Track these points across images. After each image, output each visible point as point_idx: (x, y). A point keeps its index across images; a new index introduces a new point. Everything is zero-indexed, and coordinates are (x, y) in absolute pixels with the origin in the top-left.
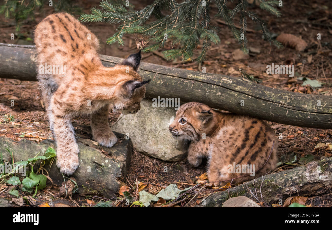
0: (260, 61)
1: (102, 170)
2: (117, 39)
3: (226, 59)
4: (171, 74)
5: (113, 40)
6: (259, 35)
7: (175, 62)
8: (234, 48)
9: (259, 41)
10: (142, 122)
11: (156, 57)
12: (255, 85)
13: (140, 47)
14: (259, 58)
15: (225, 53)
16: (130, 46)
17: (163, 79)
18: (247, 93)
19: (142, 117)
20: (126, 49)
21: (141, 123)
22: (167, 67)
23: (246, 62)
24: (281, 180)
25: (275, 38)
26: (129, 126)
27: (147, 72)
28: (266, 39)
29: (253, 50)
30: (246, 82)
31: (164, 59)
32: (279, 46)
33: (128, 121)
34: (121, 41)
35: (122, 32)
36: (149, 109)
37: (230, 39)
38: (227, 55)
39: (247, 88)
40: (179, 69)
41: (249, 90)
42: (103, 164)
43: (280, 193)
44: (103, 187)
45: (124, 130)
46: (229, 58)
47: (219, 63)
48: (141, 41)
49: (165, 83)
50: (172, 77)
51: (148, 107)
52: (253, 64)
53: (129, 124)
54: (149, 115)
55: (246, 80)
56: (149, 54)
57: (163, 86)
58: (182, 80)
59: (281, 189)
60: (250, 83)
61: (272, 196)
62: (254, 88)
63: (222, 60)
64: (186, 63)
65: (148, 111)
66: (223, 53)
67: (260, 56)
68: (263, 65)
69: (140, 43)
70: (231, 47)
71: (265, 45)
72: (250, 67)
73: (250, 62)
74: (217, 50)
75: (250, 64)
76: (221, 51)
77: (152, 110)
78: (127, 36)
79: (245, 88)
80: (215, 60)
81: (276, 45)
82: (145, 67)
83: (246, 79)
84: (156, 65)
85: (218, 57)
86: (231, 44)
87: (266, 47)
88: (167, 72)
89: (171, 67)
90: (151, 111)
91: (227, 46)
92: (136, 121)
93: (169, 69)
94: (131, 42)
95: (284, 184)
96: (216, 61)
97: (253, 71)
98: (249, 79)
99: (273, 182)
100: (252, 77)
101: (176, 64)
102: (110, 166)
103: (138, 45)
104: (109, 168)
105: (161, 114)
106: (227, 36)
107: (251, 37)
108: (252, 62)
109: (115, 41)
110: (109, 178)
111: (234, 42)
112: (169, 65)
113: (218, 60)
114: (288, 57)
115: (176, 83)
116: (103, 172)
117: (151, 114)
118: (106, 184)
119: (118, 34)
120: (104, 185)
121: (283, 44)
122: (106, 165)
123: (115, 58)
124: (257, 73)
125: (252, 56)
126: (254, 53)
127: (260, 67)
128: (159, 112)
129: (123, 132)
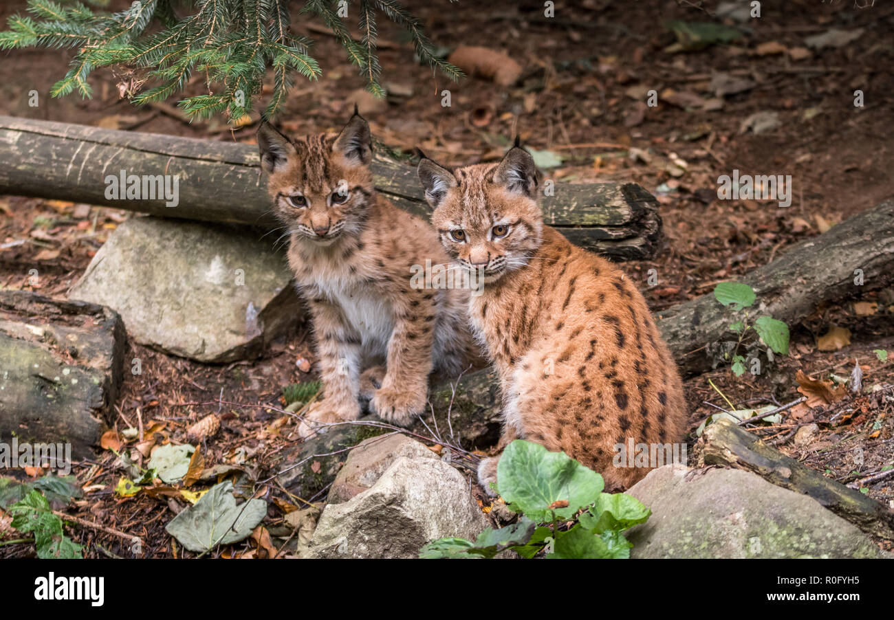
0: (412, 114)
1: (57, 393)
2: (75, 83)
3: (333, 116)
4: (207, 156)
5: (65, 87)
6: (408, 55)
7: (214, 127)
8: (350, 88)
9: (407, 68)
10: (145, 273)
11: (167, 121)
12: (405, 170)
13: (126, 94)
14: (412, 108)
15: (331, 99)
16: (105, 96)
17: (187, 169)
18: (388, 190)
19: (143, 263)
20: (96, 105)
21: (142, 276)
22: (196, 141)
23: (382, 118)
24: (481, 389)
25: (445, 58)
26: (115, 286)
27: (148, 156)
28: (424, 63)
29: (397, 89)
30: (385, 163)
31: (186, 123)
32: (454, 76)
33: (111, 273)
34: (85, 88)
35: (87, 66)
36: (159, 243)
37: (339, 68)
38: (336, 106)
39: (389, 177)
40: (225, 144)
41: (394, 181)
42: (57, 379)
43: (481, 420)
44: (62, 432)
45: (103, 295)
46: (340, 113)
47: (318, 125)
48: (128, 80)
49: (194, 179)
50: (208, 163)
51: (157, 238)
52: (398, 122)
53: (114, 280)
54: (159, 256)
55: (385, 159)
56: (151, 115)
57: (188, 184)
58: (233, 168)
59: (482, 410)
60: (394, 165)
61: (463, 427)
62: (404, 177)
63: (324, 118)
64: (240, 129)
65: (157, 247)
66: (324, 101)
67: (413, 102)
68: (421, 124)
69: (127, 84)
70: (344, 86)
71: (423, 76)
72: (391, 129)
73: (390, 117)
74: (310, 95)
75: (391, 122)
76: (320, 96)
77: (167, 243)
78: (97, 75)
79: (384, 179)
80: (307, 117)
81: (448, 75)
82: (143, 144)
83: (383, 155)
84: (169, 137)
85: (314, 112)
86: (343, 78)
87: (426, 82)
88: (197, 153)
89: (204, 141)
90: (164, 247)
91: (333, 85)
92: (132, 273)
93: (200, 145)
94: (106, 88)
95: (488, 400)
96: (310, 122)
97: (399, 138)
98: (392, 155)
99: (464, 396)
100: (398, 152)
101: (216, 134)
102: (74, 381)
103: (123, 88)
104: (73, 388)
105: (188, 252)
106: (332, 61)
107: (390, 59)
108: (396, 117)
109: (70, 90)
110: (75, 411)
111: (349, 74)
112: (201, 136)
113: (315, 117)
114: (479, 100)
115: (219, 177)
116: (60, 399)
117: (165, 252)
118: (69, 425)
119: (76, 71)
120: (63, 428)
121: (464, 70)
122: (66, 381)
123: (70, 126)
124: (410, 143)
125: (394, 104)
126: (399, 96)
127: (415, 127)
128: (183, 247)
129: (102, 300)
